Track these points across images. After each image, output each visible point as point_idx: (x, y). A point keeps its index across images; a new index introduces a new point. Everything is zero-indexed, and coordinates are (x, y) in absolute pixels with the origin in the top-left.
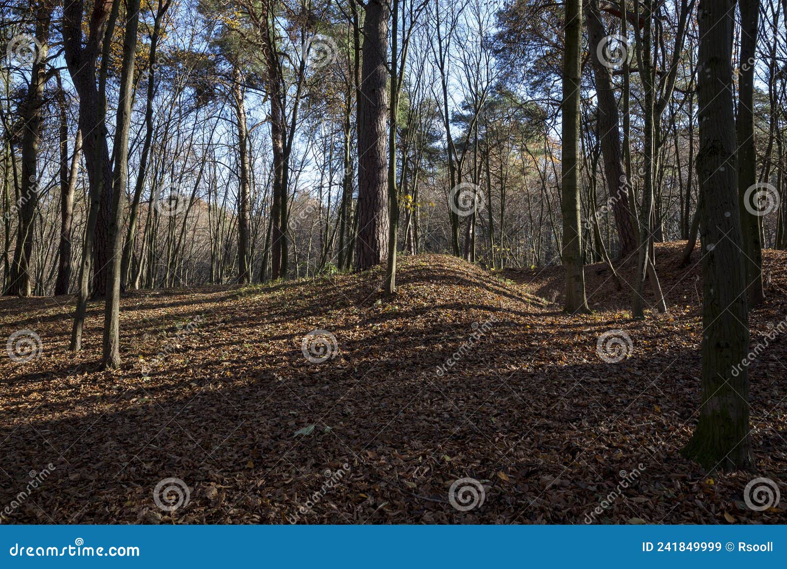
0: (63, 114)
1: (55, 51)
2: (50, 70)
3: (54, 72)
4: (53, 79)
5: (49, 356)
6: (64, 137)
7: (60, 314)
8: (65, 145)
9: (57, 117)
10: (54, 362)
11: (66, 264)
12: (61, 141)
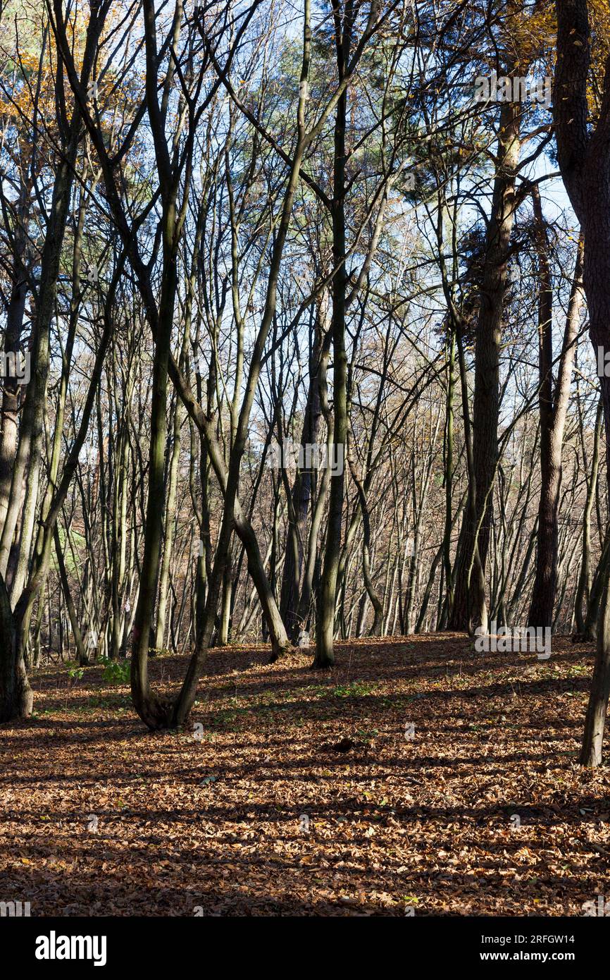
0: (545, 268)
1: (530, 147)
2: (522, 185)
3: (530, 187)
4: (527, 204)
5: (542, 770)
6: (545, 314)
7: (551, 679)
8: (548, 330)
9: (533, 276)
10: (552, 786)
11: (549, 570)
12: (541, 321)
